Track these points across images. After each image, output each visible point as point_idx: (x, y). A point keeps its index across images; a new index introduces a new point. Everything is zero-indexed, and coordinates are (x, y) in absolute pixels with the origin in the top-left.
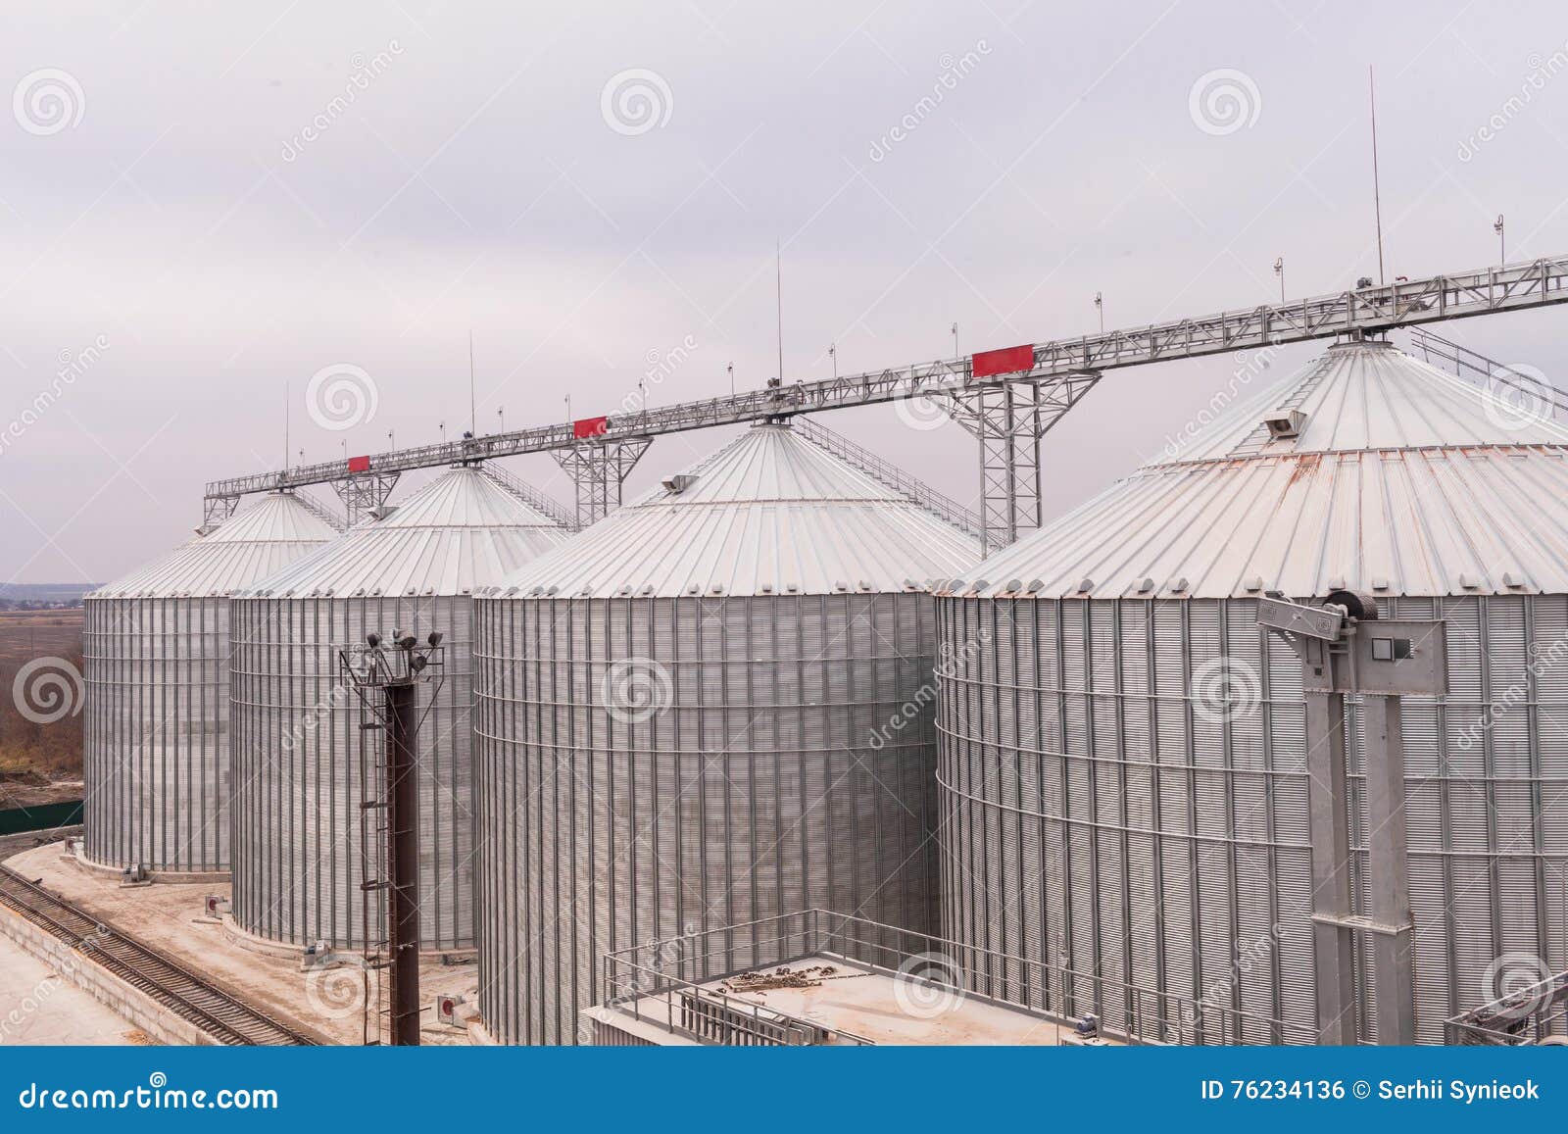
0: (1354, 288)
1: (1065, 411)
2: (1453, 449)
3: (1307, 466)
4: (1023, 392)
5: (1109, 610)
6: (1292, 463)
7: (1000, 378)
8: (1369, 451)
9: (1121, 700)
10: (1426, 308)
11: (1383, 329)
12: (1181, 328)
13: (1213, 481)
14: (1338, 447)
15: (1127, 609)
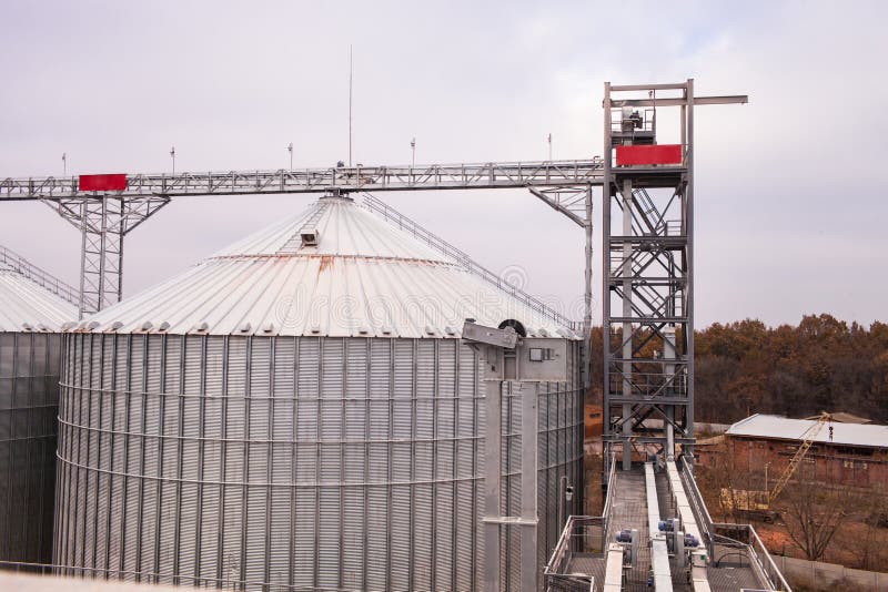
0: (335, 166)
1: (143, 220)
2: (400, 259)
3: (326, 262)
4: (113, 204)
5: (220, 343)
6: (317, 262)
7: (100, 193)
8: (358, 256)
9: (225, 400)
10: (374, 182)
11: (348, 191)
12: (229, 176)
13: (271, 267)
14: (342, 253)
15: (233, 343)
